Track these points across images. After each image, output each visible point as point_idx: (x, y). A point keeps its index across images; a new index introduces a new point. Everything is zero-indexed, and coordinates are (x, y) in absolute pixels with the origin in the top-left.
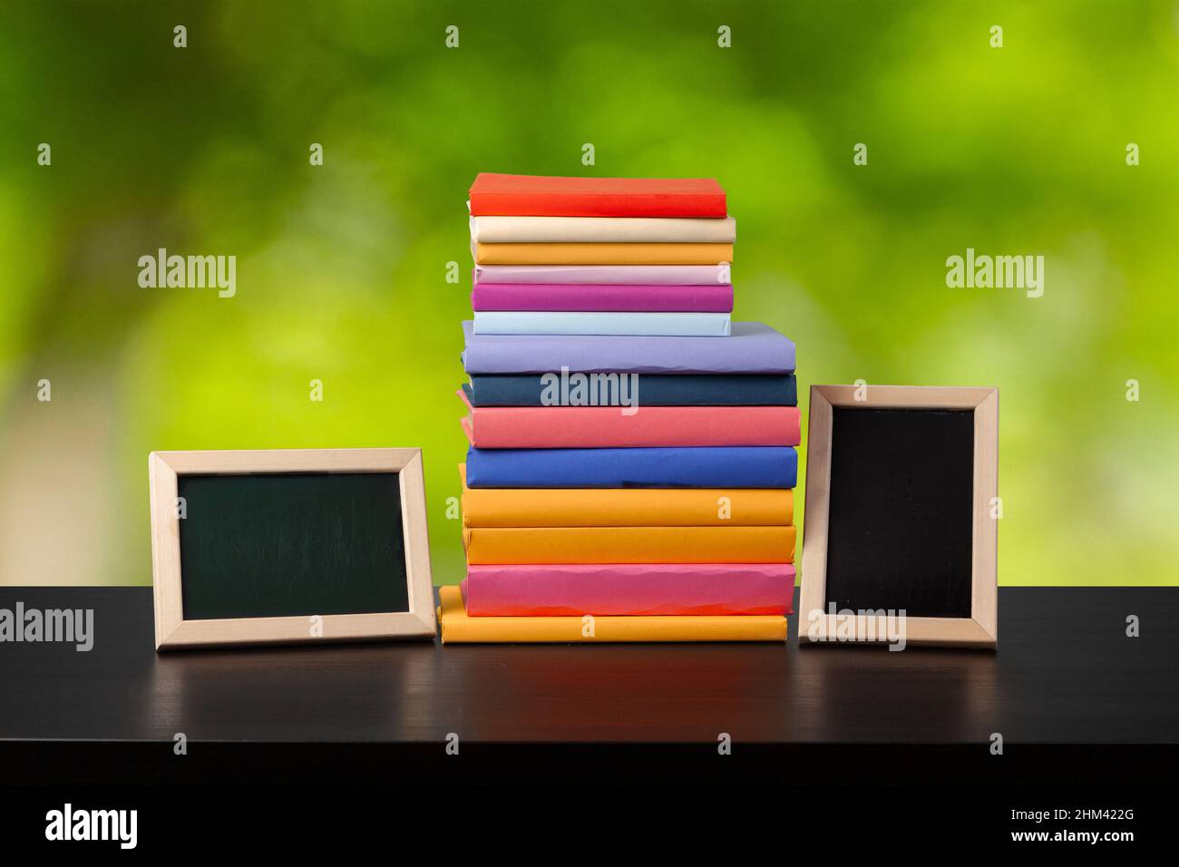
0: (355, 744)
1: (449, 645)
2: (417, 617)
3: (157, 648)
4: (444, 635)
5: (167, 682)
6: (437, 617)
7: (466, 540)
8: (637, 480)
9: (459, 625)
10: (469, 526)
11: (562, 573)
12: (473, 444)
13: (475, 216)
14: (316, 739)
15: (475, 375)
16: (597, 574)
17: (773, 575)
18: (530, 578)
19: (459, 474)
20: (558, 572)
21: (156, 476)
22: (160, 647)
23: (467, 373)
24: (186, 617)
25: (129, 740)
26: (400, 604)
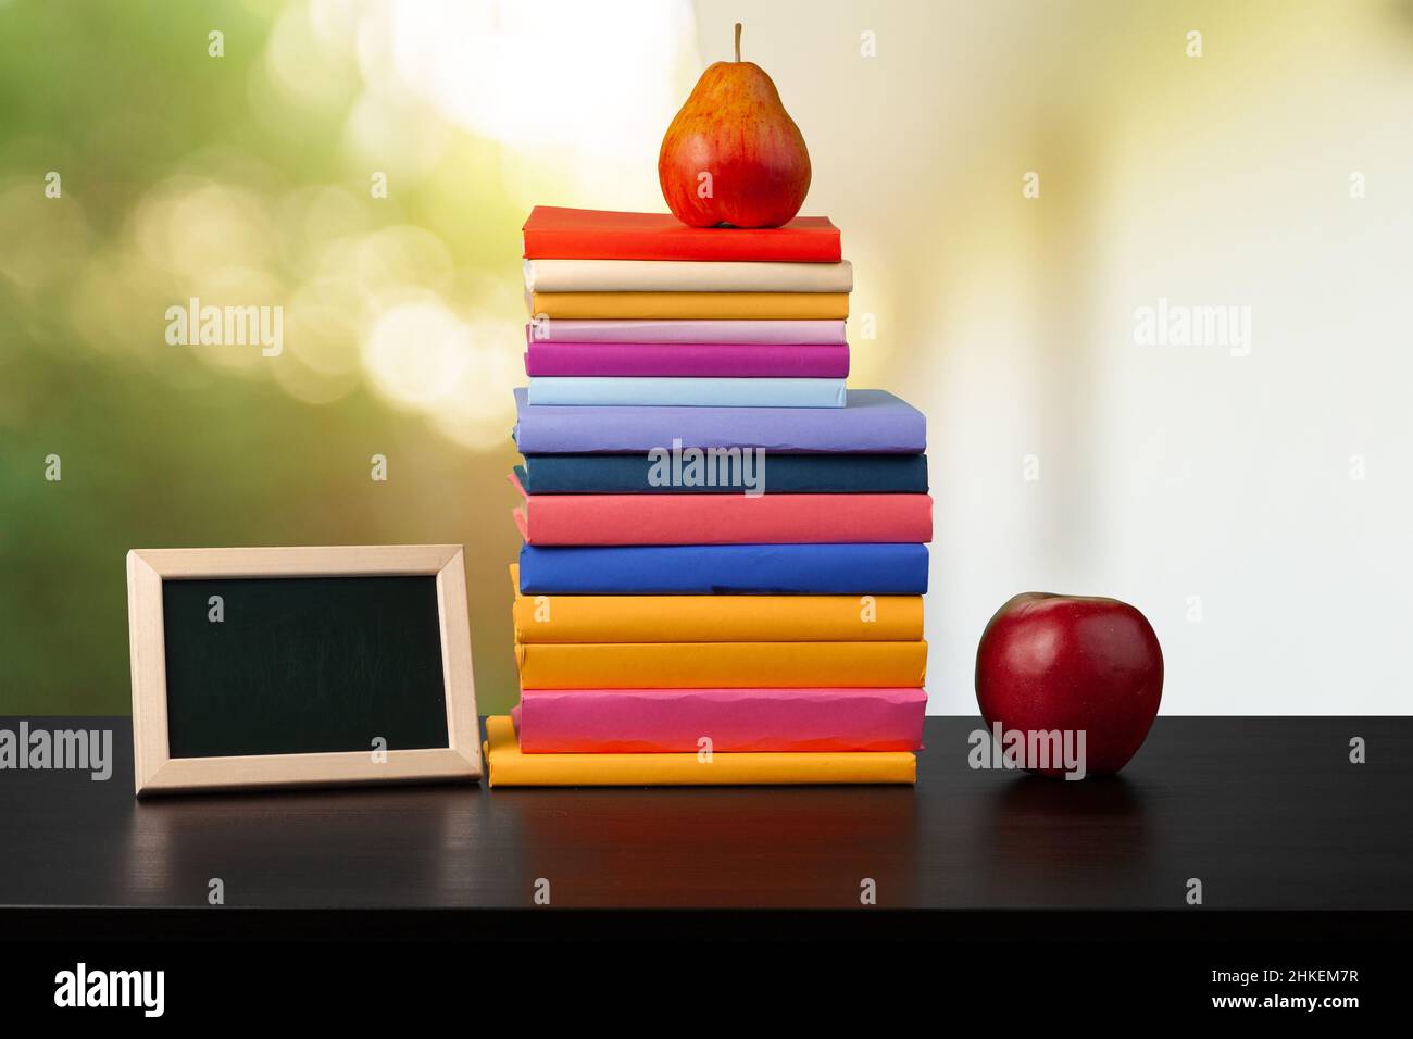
0: (381, 912)
1: (498, 788)
2: (460, 753)
3: (137, 793)
4: (492, 776)
5: (149, 834)
6: (483, 753)
7: (519, 661)
8: (729, 585)
9: (511, 764)
10: (523, 641)
11: (639, 699)
12: (527, 540)
13: (530, 259)
14: (335, 906)
15: (530, 455)
16: (680, 701)
17: (899, 703)
18: (598, 705)
19: (510, 577)
20: (634, 698)
21: (135, 579)
22: (141, 791)
23: (521, 452)
24: (174, 753)
25: (103, 907)
26: (439, 738)
